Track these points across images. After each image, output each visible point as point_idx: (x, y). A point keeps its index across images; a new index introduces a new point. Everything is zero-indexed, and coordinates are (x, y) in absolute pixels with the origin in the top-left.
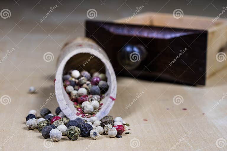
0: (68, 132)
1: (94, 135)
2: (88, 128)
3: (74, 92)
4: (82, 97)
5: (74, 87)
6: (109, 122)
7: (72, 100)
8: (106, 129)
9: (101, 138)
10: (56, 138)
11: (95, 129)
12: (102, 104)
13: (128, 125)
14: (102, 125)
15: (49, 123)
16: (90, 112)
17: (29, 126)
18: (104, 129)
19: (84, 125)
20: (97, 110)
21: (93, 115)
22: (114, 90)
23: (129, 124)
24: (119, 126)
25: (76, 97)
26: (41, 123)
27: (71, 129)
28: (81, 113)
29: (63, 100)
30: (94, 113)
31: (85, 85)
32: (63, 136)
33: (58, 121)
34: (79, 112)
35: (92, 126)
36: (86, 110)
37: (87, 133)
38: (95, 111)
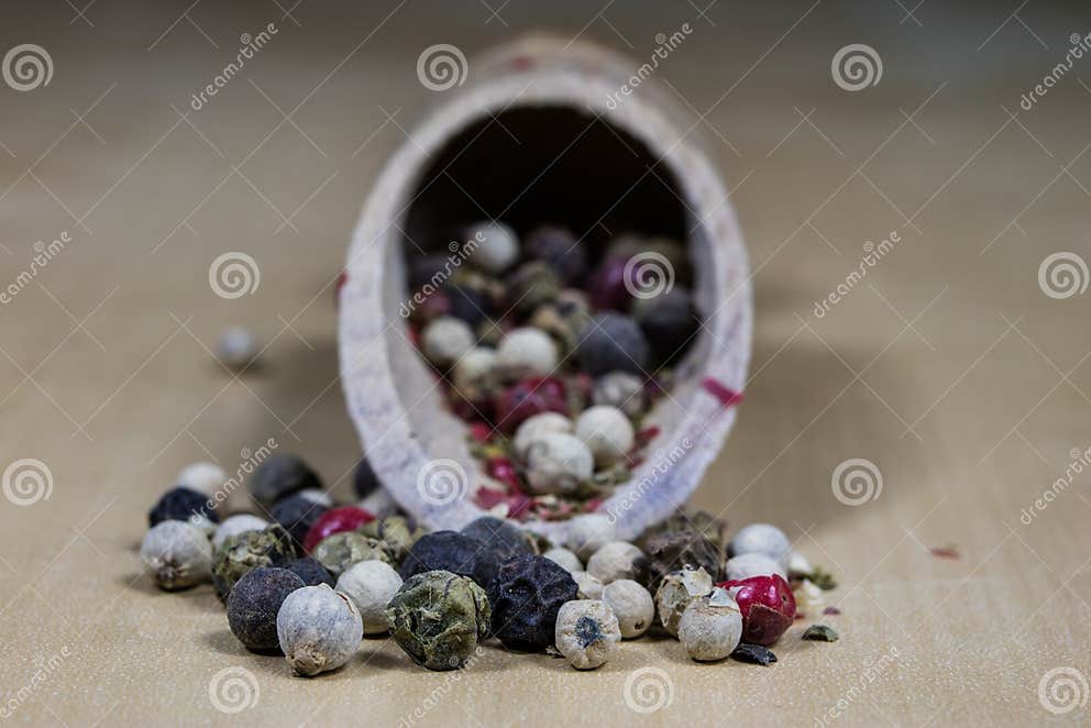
0: (405, 611)
1: (583, 635)
2: (547, 592)
3: (475, 361)
4: (519, 390)
5: (474, 323)
6: (690, 558)
7: (458, 408)
8: (666, 596)
9: (627, 664)
10: (316, 647)
11: (597, 596)
12: (654, 432)
13: (826, 584)
14: (646, 575)
15: (286, 548)
16: (566, 484)
17: (156, 563)
18: (656, 604)
19: (520, 571)
20: (620, 467)
21: (588, 504)
22: (731, 334)
23: (835, 578)
24: (761, 583)
25: (486, 393)
26: (234, 549)
27: (425, 594)
28: (511, 493)
29: (387, 408)
30: (595, 487)
31: (548, 316)
32: (366, 636)
33: (350, 537)
34: (494, 485)
35: (577, 576)
36: (542, 472)
37: (533, 620)
38: (601, 477)
